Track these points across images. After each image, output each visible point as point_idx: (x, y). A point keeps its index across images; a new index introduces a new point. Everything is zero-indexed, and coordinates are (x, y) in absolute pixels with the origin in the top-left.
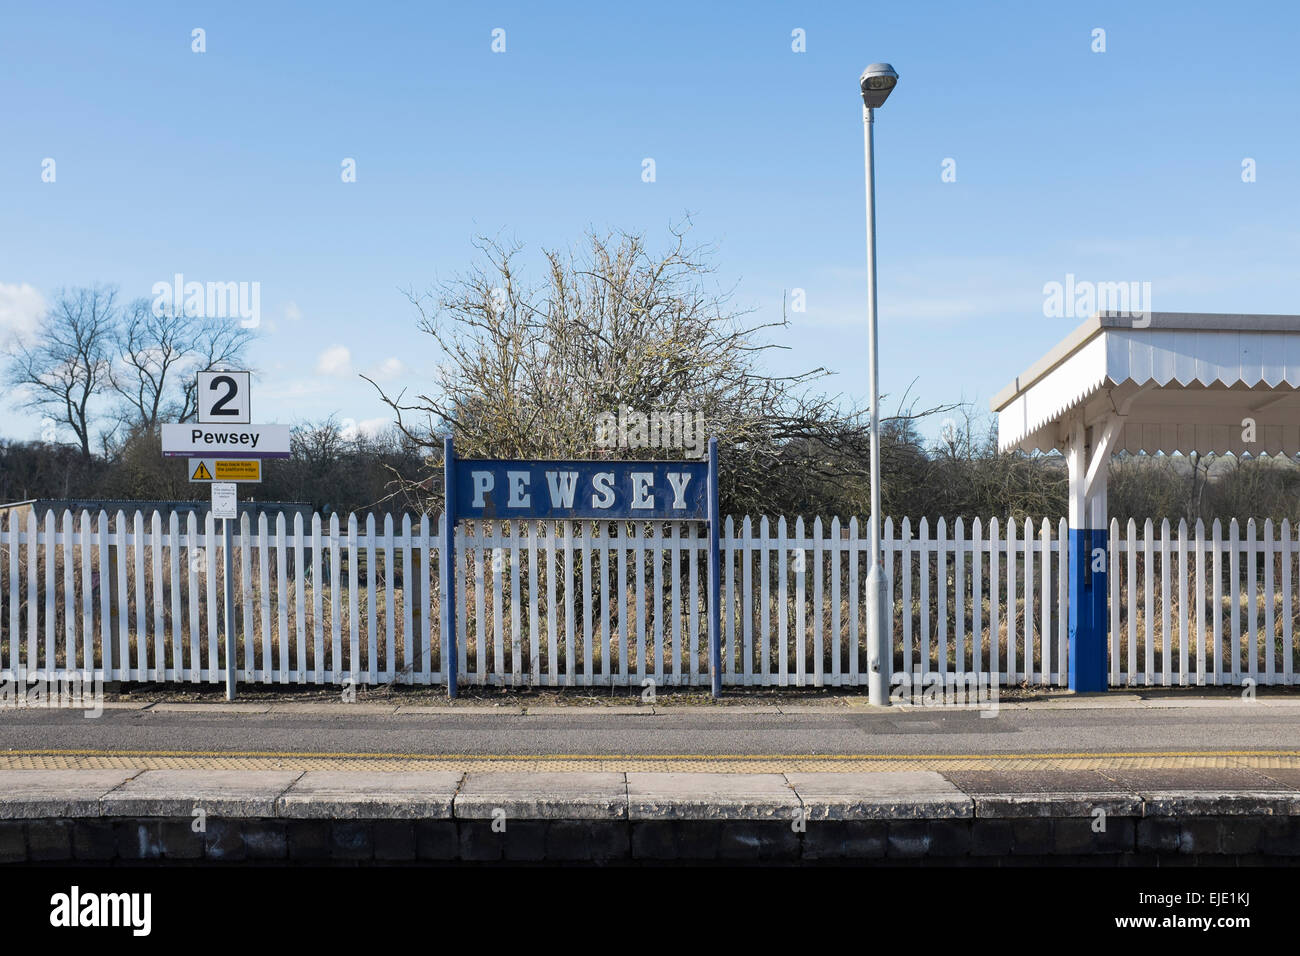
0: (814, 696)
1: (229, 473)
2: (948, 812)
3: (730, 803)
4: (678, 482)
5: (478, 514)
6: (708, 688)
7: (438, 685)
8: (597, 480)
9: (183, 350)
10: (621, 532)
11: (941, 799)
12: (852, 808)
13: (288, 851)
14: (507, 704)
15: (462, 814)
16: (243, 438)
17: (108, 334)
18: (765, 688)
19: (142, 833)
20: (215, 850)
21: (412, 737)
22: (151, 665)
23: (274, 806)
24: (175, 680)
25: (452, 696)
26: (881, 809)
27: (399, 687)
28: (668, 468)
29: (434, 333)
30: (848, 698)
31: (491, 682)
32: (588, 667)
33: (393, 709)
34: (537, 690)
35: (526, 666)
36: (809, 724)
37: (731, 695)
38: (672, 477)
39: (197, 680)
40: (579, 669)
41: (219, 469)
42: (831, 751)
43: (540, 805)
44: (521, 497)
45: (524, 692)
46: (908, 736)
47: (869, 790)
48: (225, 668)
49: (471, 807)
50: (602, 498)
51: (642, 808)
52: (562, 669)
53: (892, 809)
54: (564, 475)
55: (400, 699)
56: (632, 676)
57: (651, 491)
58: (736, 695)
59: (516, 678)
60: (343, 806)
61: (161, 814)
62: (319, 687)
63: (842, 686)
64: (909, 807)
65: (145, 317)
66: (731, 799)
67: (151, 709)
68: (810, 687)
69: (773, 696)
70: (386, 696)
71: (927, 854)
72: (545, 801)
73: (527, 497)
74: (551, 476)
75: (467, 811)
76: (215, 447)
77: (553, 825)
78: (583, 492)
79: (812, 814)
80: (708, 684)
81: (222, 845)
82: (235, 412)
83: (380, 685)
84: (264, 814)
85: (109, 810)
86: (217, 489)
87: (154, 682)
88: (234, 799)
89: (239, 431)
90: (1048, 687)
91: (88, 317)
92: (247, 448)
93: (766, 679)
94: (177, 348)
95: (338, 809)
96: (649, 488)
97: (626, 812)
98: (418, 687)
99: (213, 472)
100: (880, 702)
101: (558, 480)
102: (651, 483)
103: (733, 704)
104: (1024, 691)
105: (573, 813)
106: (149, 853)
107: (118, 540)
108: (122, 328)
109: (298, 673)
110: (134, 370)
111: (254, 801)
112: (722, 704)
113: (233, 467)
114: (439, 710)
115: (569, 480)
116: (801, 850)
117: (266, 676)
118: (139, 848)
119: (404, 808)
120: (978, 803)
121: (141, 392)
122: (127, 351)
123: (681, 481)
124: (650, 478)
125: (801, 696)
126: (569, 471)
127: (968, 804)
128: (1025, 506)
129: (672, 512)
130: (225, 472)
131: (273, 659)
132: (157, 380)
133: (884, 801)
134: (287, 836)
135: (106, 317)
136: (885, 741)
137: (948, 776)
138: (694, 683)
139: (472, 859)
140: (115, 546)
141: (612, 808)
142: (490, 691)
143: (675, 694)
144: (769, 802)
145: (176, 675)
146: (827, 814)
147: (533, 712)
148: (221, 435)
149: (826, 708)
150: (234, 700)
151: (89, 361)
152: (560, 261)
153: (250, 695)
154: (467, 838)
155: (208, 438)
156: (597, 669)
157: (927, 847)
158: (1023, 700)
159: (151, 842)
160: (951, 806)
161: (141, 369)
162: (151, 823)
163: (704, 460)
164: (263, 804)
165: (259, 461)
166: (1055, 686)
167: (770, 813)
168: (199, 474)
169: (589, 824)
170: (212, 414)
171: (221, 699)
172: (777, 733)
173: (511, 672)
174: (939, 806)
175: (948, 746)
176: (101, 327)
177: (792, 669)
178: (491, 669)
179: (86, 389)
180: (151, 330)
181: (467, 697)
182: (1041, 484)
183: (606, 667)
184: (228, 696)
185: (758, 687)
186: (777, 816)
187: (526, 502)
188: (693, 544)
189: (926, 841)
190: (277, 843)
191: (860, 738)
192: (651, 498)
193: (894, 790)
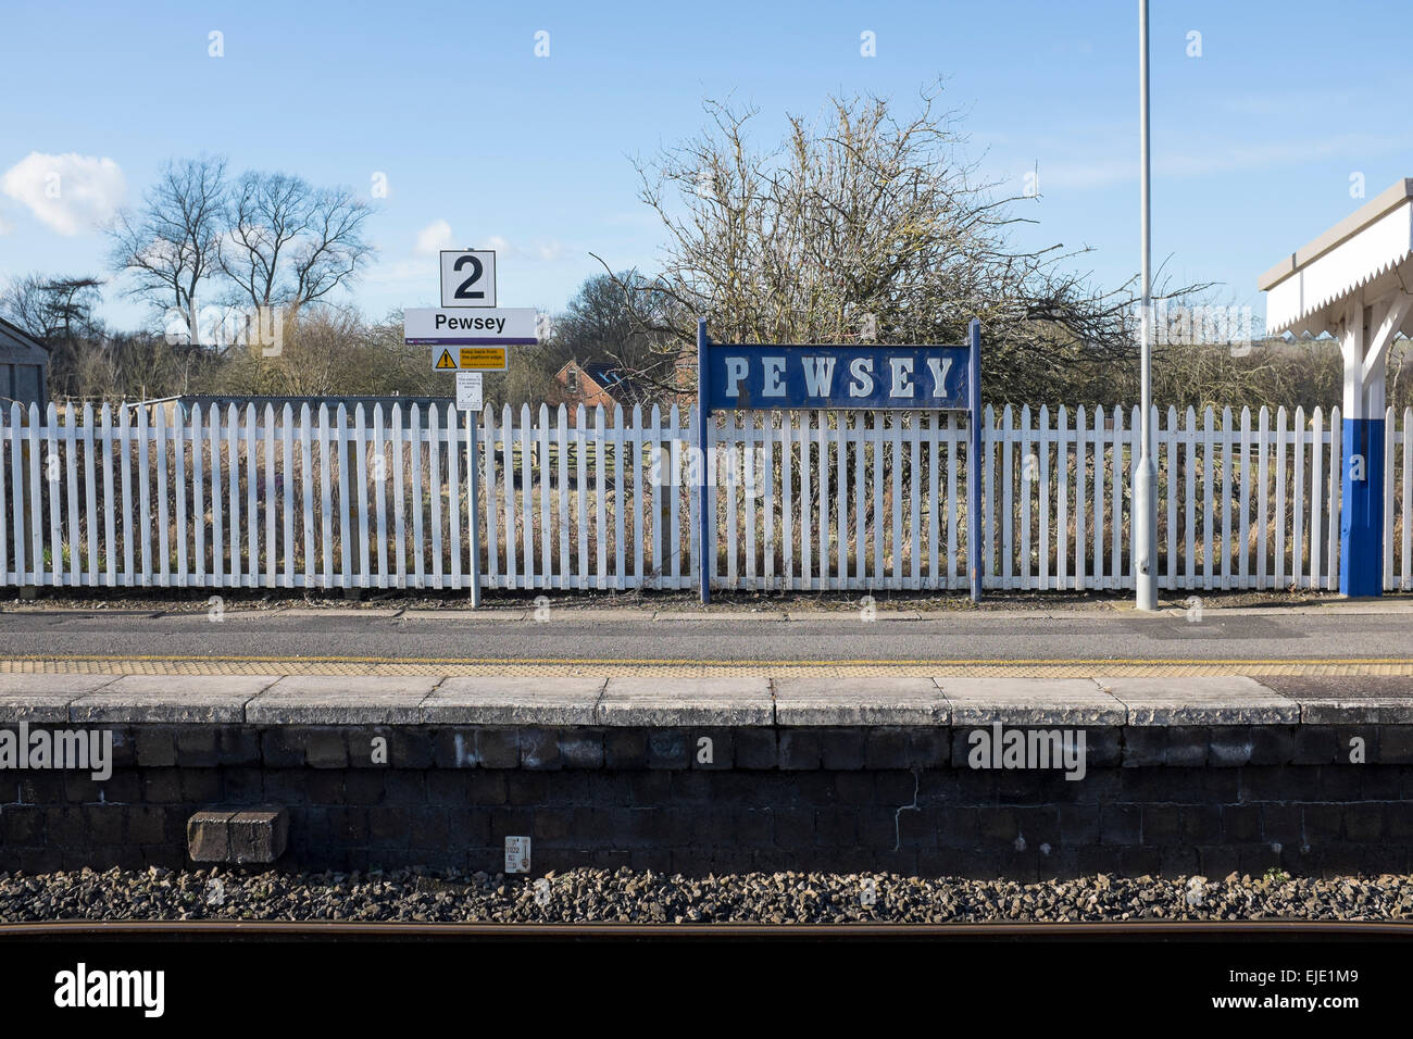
0: (1076, 600)
1: (474, 361)
2: (1274, 718)
3: (1054, 707)
4: (939, 368)
5: (731, 403)
6: (967, 591)
7: (688, 590)
8: (855, 366)
9: (295, 228)
10: (879, 422)
11: (1266, 704)
12: (1177, 713)
13: (604, 761)
14: (764, 610)
15: (784, 720)
16: (489, 323)
17: (217, 211)
18: (1025, 592)
19: (458, 741)
20: (531, 760)
21: (688, 643)
22: (392, 570)
23: (594, 713)
24: (417, 586)
25: (705, 602)
26: (1206, 714)
27: (648, 592)
28: (928, 353)
29: (655, 205)
30: (1112, 603)
31: (742, 587)
32: (843, 569)
33: (651, 615)
34: (792, 595)
35: (778, 570)
36: (1087, 629)
37: (993, 599)
38: (933, 363)
39: (439, 586)
40: (833, 572)
41: (464, 357)
42: (1126, 657)
43: (863, 710)
44: (776, 385)
45: (775, 597)
46: (1195, 641)
47: (1189, 695)
48: (469, 573)
49: (794, 712)
50: (860, 386)
51: (966, 713)
52: (815, 572)
53: (1218, 714)
54: (821, 361)
55: (651, 603)
56: (889, 580)
57: (910, 378)
58: (996, 600)
59: (768, 581)
60: (665, 712)
61: (481, 721)
62: (564, 593)
63: (1104, 589)
64: (1235, 712)
65: (256, 192)
66: (1054, 704)
67: (402, 616)
68: (1071, 591)
69: (1034, 600)
70: (636, 602)
71: (1249, 762)
72: (868, 706)
73: (783, 385)
74: (807, 362)
75: (789, 718)
76: (459, 333)
77: (873, 733)
78: (840, 380)
79: (1137, 719)
80: (966, 587)
81: (539, 754)
82: (480, 295)
83: (627, 590)
84: (584, 721)
85: (430, 716)
86: (463, 377)
87: (395, 588)
88: (553, 706)
89: (484, 315)
90: (1318, 591)
91: (196, 193)
92: (492, 334)
93: (1026, 582)
94: (290, 226)
95: (659, 716)
96: (908, 374)
97: (950, 717)
98: (666, 592)
99: (457, 359)
100: (1149, 606)
101: (815, 366)
102: (910, 369)
103: (996, 609)
104: (1293, 596)
105: (896, 719)
106: (465, 762)
107: (358, 434)
108: (232, 204)
109: (543, 577)
110: (243, 251)
111: (574, 708)
112: (985, 608)
113: (478, 355)
114: (698, 616)
115: (826, 366)
116: (1122, 757)
117: (510, 581)
118: (455, 758)
119: (726, 715)
120: (1304, 708)
121: (252, 276)
122: (237, 231)
123: (941, 367)
124: (909, 363)
125: (1063, 601)
126: (826, 356)
127: (1294, 709)
128: (1217, 398)
129: (932, 401)
130: (470, 360)
131: (517, 562)
132: (269, 261)
133: (1209, 706)
134: (604, 746)
135: (214, 192)
136: (1173, 646)
137: (1262, 681)
138: (952, 586)
139: (790, 768)
140: (355, 442)
141: (935, 713)
142: (742, 596)
143: (933, 599)
144: (1093, 706)
145: (417, 581)
146: (1152, 719)
147: (796, 618)
148: (466, 320)
149: (1092, 613)
150: (479, 607)
151: (198, 241)
152: (804, 127)
153: (494, 602)
154: (785, 747)
155: (452, 323)
156: (852, 572)
157: (1249, 755)
158: (1294, 605)
159: (467, 751)
160: (1277, 710)
161: (253, 250)
162: (468, 731)
163: (966, 344)
164: (583, 711)
165: (505, 347)
166: (1325, 590)
167: (1094, 718)
168: (443, 363)
169: (909, 730)
170: (456, 297)
171: (465, 607)
172: (1062, 638)
173: (763, 575)
174: (1265, 711)
175: (1242, 652)
176: (210, 203)
177: (1053, 571)
178: (742, 572)
179: (195, 273)
180: (263, 207)
181: (720, 602)
182: (1234, 372)
183: (861, 570)
184: (473, 604)
185: (1018, 591)
186: (1102, 721)
187: (782, 391)
188: (951, 436)
189: (1248, 749)
190: (594, 753)
191: (1144, 643)
192: (911, 385)
193: (1214, 694)
